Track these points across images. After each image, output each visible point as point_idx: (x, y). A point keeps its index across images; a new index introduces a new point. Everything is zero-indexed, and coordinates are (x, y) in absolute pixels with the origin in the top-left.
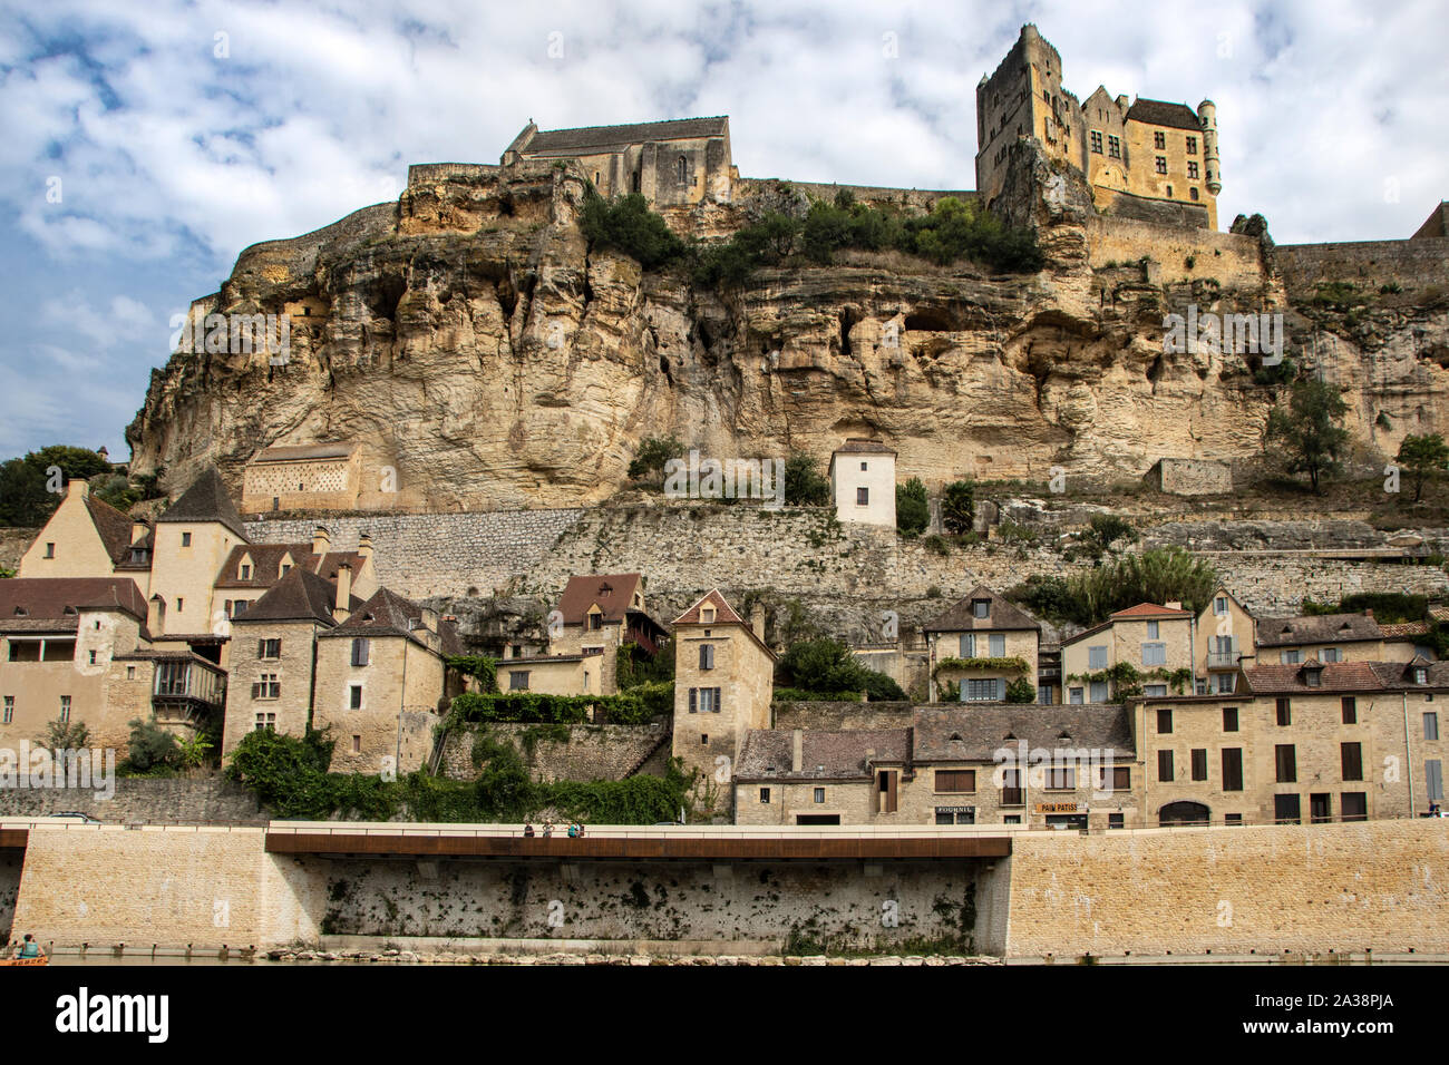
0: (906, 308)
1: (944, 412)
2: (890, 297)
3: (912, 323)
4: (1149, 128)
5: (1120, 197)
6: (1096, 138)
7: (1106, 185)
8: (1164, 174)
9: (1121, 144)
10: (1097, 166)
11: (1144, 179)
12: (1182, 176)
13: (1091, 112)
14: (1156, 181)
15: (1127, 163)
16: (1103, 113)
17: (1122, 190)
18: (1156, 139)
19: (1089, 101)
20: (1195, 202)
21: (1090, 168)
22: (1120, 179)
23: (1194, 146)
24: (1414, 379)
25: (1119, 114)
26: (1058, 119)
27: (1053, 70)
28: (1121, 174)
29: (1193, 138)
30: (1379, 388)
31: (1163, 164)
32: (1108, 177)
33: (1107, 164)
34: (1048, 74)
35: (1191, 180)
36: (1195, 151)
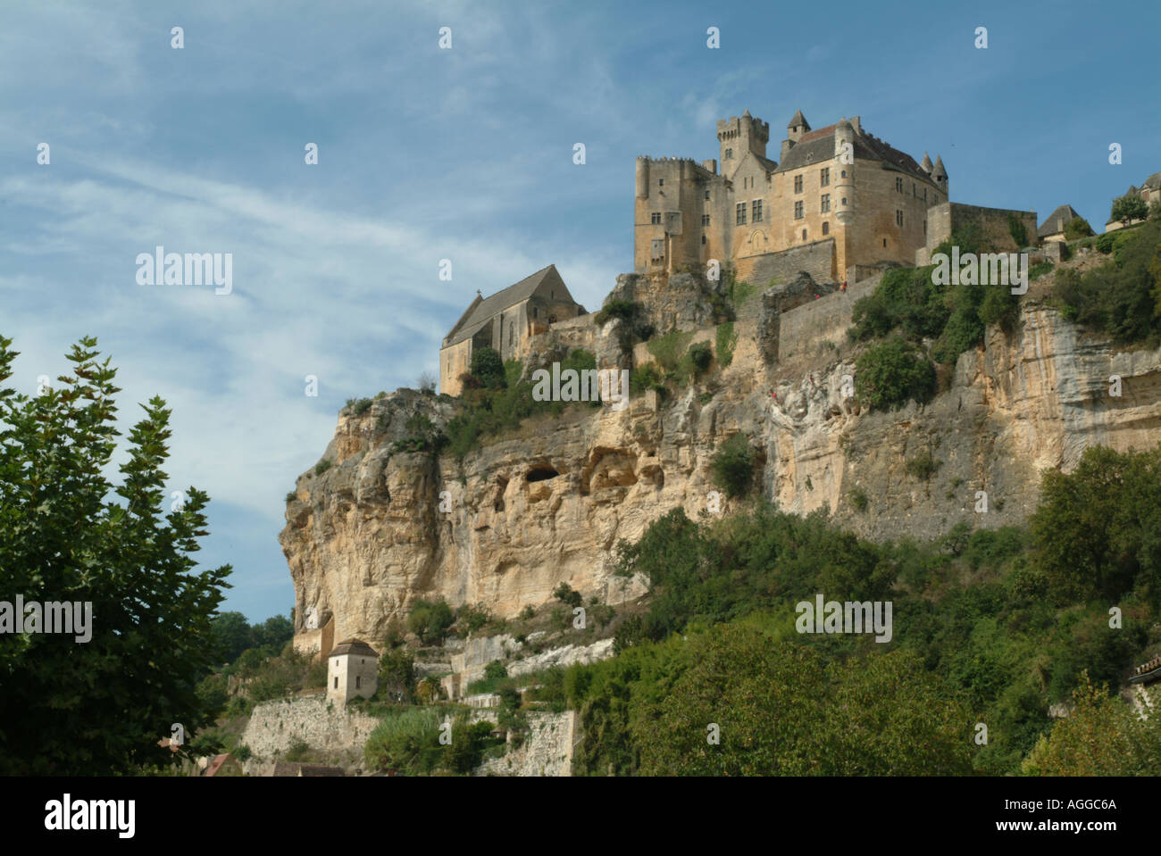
0: (524, 467)
1: (548, 545)
2: (516, 462)
3: (532, 477)
4: (791, 175)
5: (760, 262)
6: (741, 209)
7: (748, 255)
8: (801, 218)
9: (764, 205)
10: (741, 238)
11: (784, 231)
12: (816, 213)
13: (738, 185)
14: (794, 228)
15: (769, 222)
16: (749, 180)
17: (762, 253)
18: (796, 184)
19: (735, 175)
20: (825, 237)
21: (733, 243)
22: (762, 242)
23: (828, 175)
24: (819, 443)
25: (763, 174)
26: (666, 234)
27: (670, 183)
28: (762, 237)
29: (827, 169)
30: (803, 455)
31: (801, 208)
32: (750, 245)
33: (751, 232)
34: (661, 193)
35: (823, 215)
36: (827, 182)
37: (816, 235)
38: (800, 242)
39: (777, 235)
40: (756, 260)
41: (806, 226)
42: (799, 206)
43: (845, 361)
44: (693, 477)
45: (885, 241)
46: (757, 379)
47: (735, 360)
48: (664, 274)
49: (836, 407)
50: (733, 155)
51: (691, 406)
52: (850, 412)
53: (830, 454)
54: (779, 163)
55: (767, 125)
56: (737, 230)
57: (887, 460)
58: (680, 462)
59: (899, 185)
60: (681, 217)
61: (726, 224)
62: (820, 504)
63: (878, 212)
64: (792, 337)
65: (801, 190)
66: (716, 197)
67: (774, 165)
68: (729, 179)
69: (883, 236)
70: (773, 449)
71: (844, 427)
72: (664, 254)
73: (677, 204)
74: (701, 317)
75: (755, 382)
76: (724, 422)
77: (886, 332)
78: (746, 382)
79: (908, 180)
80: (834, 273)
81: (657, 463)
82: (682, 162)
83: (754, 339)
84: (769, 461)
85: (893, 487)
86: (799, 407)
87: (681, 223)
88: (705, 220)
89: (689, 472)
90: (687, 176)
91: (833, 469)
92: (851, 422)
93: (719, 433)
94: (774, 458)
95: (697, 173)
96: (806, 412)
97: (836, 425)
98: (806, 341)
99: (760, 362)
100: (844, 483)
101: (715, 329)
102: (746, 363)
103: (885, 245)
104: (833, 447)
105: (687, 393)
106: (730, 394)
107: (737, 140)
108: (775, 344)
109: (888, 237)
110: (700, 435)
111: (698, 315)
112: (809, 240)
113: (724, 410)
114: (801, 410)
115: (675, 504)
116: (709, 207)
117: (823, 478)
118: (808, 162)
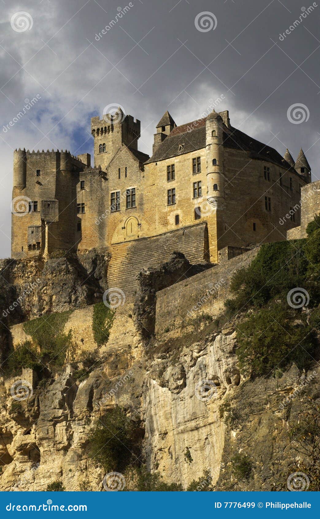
4: (163, 164)
5: (133, 246)
6: (115, 197)
7: (123, 240)
8: (174, 203)
9: (137, 193)
10: (115, 226)
11: (157, 217)
12: (189, 199)
13: (112, 175)
14: (167, 214)
15: (142, 209)
16: (123, 171)
17: (137, 238)
18: (168, 173)
19: (109, 166)
20: (198, 221)
21: (107, 230)
22: (135, 228)
23: (199, 164)
24: (199, 414)
25: (136, 164)
26: (43, 221)
27: (47, 174)
28: (135, 222)
29: (199, 158)
30: (182, 428)
31: (174, 195)
32: (124, 231)
33: (124, 219)
34: (39, 183)
35: (196, 201)
36: (199, 170)
37: (188, 221)
38: (172, 226)
39: (150, 221)
40: (130, 244)
41: (179, 212)
42: (171, 194)
43: (224, 332)
44: (70, 453)
45: (254, 224)
46: (135, 355)
47: (111, 337)
48: (39, 259)
49: (215, 377)
50: (107, 150)
51: (68, 383)
52: (229, 381)
53: (210, 424)
54: (151, 156)
55: (139, 122)
56: (110, 217)
57: (270, 426)
58: (57, 439)
59: (266, 175)
60: (57, 205)
61: (101, 212)
62: (201, 474)
63: (247, 198)
64: (169, 313)
65: (173, 178)
66: (91, 187)
67: (146, 157)
68: (104, 170)
69: (252, 221)
70: (151, 422)
71: (224, 397)
72: (40, 240)
73: (54, 192)
74: (76, 300)
75: (132, 358)
76: (101, 398)
77: (266, 302)
78: (123, 358)
79: (274, 168)
80: (207, 256)
81: (34, 441)
82: (58, 154)
83: (130, 316)
84: (147, 435)
85: (277, 453)
86: (178, 379)
87: (57, 211)
88: (80, 208)
89: (66, 449)
90: (62, 166)
91: (213, 439)
92: (231, 392)
93: (96, 408)
94: (152, 431)
95: (73, 165)
96: (184, 385)
97: (216, 395)
98: (183, 316)
99: (138, 338)
100: (226, 451)
101: (91, 308)
102: (123, 339)
103: (254, 229)
104: (213, 417)
105: (64, 370)
106: (107, 370)
107: (110, 135)
108: (152, 321)
109: (257, 221)
110: (76, 411)
111: (73, 297)
112: (181, 225)
113: (101, 387)
114: (180, 382)
115: (54, 479)
116: (82, 196)
117: (202, 449)
118: (179, 152)
